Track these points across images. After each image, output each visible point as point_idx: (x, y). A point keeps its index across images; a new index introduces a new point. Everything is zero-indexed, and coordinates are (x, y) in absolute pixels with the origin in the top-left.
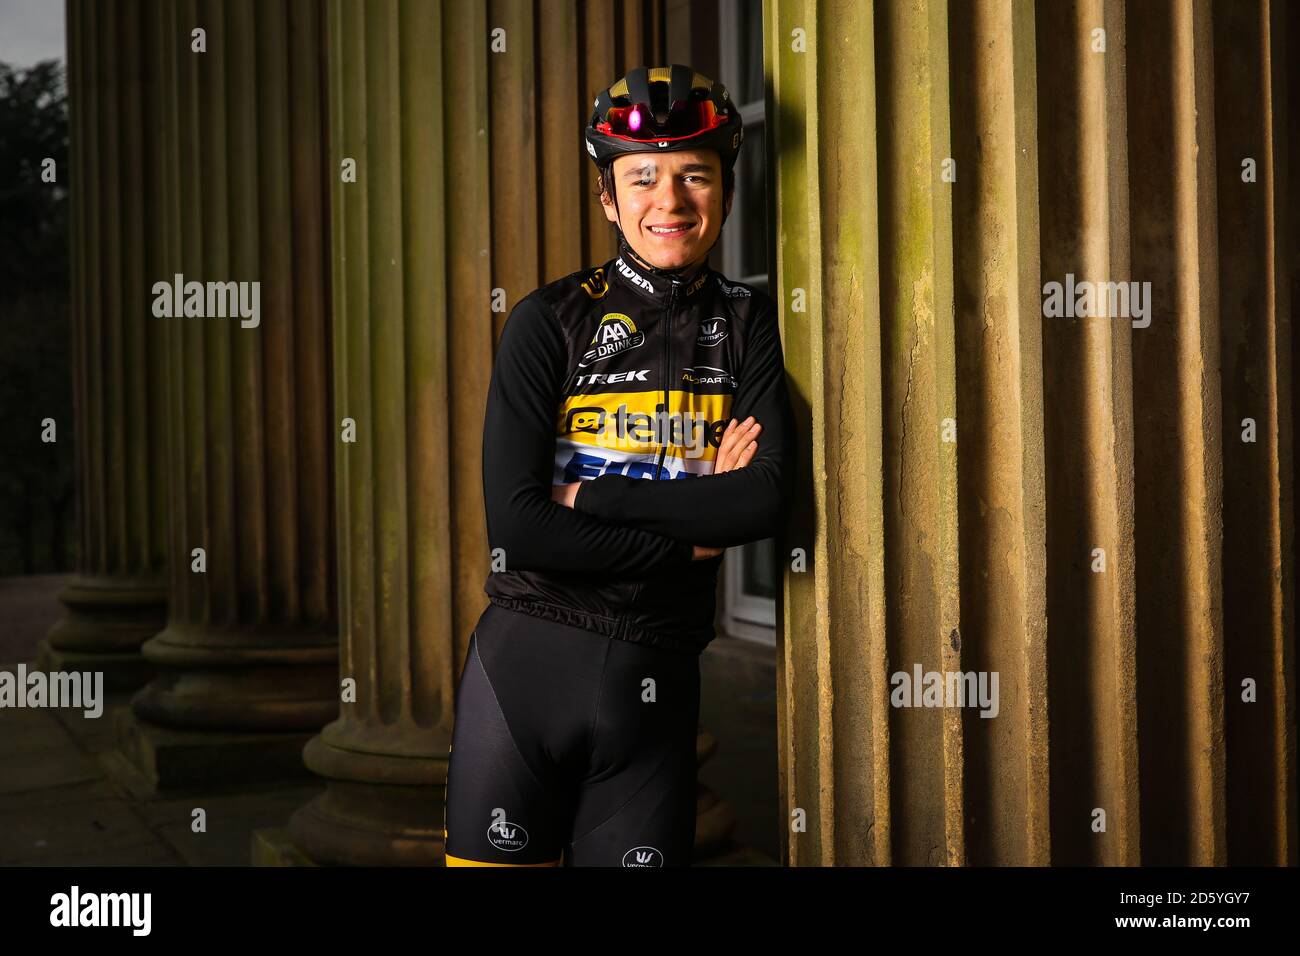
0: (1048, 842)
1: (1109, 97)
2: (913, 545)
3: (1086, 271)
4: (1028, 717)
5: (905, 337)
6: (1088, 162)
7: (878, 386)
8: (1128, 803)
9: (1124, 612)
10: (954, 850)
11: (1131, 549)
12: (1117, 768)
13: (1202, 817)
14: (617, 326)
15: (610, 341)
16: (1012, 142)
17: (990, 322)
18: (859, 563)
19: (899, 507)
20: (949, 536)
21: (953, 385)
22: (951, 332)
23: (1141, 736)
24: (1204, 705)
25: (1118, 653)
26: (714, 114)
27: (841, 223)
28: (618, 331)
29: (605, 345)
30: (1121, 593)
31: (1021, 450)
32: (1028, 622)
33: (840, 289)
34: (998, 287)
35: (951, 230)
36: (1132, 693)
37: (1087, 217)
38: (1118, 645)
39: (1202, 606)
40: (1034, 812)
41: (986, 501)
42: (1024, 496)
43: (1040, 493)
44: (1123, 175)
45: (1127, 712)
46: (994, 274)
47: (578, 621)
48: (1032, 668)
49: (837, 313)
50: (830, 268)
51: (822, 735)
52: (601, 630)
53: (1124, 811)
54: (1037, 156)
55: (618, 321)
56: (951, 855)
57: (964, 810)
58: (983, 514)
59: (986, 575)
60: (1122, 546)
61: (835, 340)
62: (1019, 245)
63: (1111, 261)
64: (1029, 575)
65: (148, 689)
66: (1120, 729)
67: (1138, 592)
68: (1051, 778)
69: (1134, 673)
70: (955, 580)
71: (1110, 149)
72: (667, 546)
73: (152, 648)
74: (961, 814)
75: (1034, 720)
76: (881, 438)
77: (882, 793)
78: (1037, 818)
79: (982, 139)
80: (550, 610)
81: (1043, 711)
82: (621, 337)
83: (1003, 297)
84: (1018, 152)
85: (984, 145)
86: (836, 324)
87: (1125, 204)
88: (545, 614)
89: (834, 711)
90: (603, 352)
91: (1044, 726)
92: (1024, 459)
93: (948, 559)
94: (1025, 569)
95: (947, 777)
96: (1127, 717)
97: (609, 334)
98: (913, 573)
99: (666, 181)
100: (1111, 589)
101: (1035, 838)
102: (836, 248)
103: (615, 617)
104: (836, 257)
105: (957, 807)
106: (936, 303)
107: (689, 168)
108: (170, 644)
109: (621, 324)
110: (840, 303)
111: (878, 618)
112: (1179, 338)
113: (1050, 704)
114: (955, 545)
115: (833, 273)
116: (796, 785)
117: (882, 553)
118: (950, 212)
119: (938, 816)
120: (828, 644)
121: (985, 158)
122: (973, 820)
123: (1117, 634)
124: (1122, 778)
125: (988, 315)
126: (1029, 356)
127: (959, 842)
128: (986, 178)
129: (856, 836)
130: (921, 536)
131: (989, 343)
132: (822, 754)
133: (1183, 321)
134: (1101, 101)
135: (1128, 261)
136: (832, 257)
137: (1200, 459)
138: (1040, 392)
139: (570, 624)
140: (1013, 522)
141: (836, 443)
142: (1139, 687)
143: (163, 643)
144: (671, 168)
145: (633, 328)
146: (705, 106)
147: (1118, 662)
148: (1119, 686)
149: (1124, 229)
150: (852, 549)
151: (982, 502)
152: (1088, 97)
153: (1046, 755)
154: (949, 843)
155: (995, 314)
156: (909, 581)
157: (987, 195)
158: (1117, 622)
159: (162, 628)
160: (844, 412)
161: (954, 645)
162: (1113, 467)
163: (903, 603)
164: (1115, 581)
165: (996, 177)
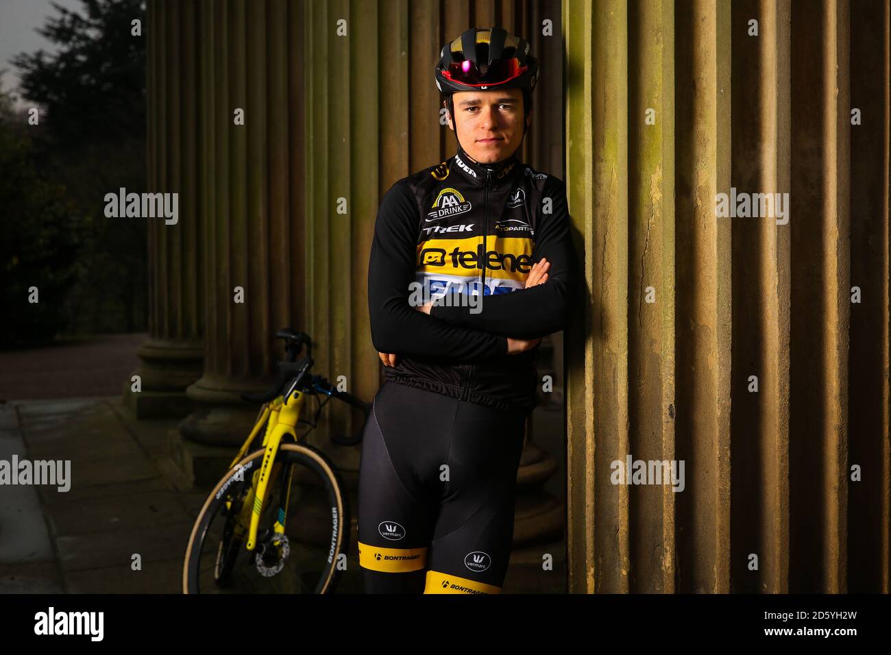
0: (728, 545)
1: (779, 57)
2: (647, 348)
3: (762, 170)
4: (717, 463)
5: (645, 211)
6: (765, 98)
7: (626, 244)
8: (782, 521)
9: (782, 396)
10: (668, 548)
11: (787, 354)
12: (775, 497)
13: (831, 531)
14: (452, 197)
15: (447, 206)
16: (714, 85)
17: (699, 203)
18: (613, 358)
19: (638, 323)
20: (668, 343)
21: (673, 244)
22: (673, 209)
23: (791, 477)
24: (834, 458)
25: (777, 423)
26: (518, 66)
27: (606, 135)
28: (452, 201)
29: (443, 209)
30: (780, 384)
31: (716, 287)
32: (719, 400)
33: (605, 178)
34: (705, 180)
35: (674, 142)
36: (786, 449)
37: (764, 134)
38: (777, 417)
39: (835, 392)
40: (720, 525)
41: (694, 320)
42: (718, 318)
43: (728, 316)
44: (787, 107)
45: (782, 461)
46: (702, 171)
47: (437, 388)
48: (720, 431)
49: (602, 194)
50: (598, 165)
51: (588, 470)
52: (452, 395)
53: (779, 526)
54: (730, 95)
55: (452, 194)
56: (666, 551)
57: (675, 522)
58: (692, 329)
59: (694, 369)
60: (781, 353)
61: (600, 212)
62: (717, 153)
63: (778, 164)
64: (720, 370)
65: (190, 418)
66: (778, 472)
67: (791, 383)
68: (731, 503)
69: (787, 436)
70: (672, 372)
71: (779, 90)
72: (490, 340)
73: (193, 391)
74: (673, 525)
75: (721, 465)
76: (627, 278)
77: (624, 509)
78: (722, 529)
79: (696, 80)
80: (420, 382)
81: (727, 459)
82: (454, 204)
83: (708, 187)
84: (718, 91)
85: (698, 86)
86: (601, 201)
87: (788, 127)
88: (417, 384)
89: (595, 455)
90: (442, 214)
91: (728, 469)
92: (718, 294)
93: (668, 358)
94: (718, 366)
95: (665, 500)
96: (783, 464)
97: (446, 202)
98: (647, 367)
99: (486, 109)
100: (774, 380)
101: (720, 542)
102: (602, 151)
103: (461, 386)
104: (602, 158)
105: (670, 519)
106: (663, 190)
107: (501, 101)
108: (204, 388)
109: (455, 197)
110: (604, 187)
111: (623, 395)
112: (823, 215)
113: (732, 454)
114: (673, 349)
115: (600, 167)
116: (572, 502)
117: (626, 353)
118: (673, 130)
119: (659, 525)
120: (592, 410)
121: (698, 94)
122: (682, 529)
123: (777, 410)
124: (778, 504)
125: (698, 199)
126: (723, 227)
127: (672, 543)
128: (698, 109)
129: (609, 536)
130: (653, 342)
131: (698, 217)
132: (587, 482)
133: (826, 204)
134: (774, 58)
135: (789, 165)
136: (599, 157)
137: (835, 296)
138: (729, 250)
139: (432, 391)
140: (711, 335)
141: (600, 279)
142: (791, 445)
143: (199, 387)
144: (490, 101)
145: (462, 200)
146: (513, 62)
147: (777, 428)
148: (777, 444)
149: (787, 144)
150: (609, 349)
151: (691, 321)
152: (766, 55)
153: (728, 488)
154: (665, 543)
155: (704, 198)
156: (644, 371)
157: (699, 119)
158: (777, 402)
159: (200, 377)
160: (606, 258)
161: (671, 414)
162: (777, 301)
163: (640, 386)
164: (777, 375)
165: (705, 108)
